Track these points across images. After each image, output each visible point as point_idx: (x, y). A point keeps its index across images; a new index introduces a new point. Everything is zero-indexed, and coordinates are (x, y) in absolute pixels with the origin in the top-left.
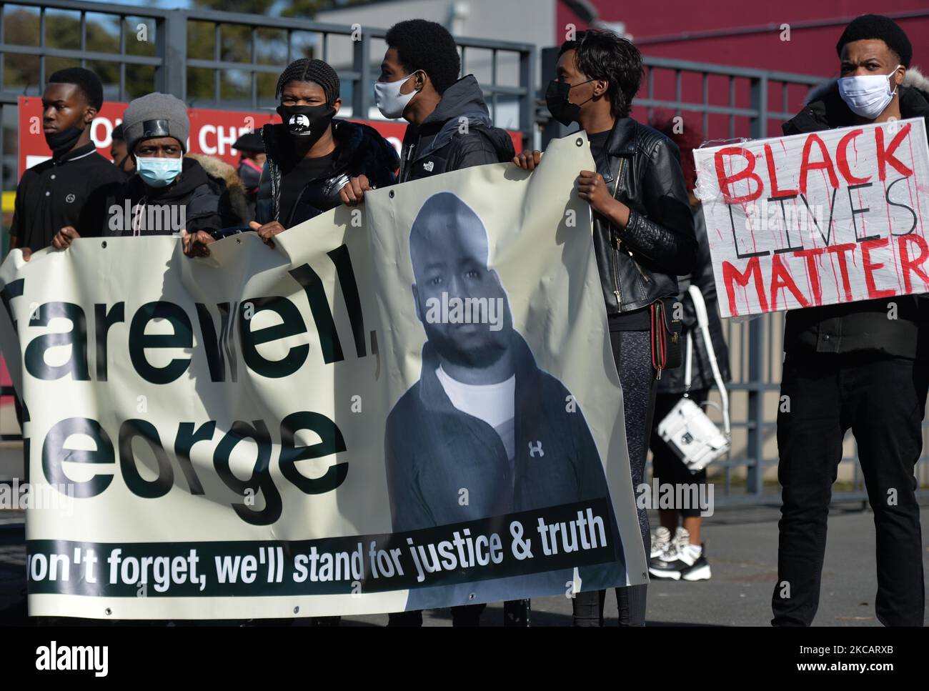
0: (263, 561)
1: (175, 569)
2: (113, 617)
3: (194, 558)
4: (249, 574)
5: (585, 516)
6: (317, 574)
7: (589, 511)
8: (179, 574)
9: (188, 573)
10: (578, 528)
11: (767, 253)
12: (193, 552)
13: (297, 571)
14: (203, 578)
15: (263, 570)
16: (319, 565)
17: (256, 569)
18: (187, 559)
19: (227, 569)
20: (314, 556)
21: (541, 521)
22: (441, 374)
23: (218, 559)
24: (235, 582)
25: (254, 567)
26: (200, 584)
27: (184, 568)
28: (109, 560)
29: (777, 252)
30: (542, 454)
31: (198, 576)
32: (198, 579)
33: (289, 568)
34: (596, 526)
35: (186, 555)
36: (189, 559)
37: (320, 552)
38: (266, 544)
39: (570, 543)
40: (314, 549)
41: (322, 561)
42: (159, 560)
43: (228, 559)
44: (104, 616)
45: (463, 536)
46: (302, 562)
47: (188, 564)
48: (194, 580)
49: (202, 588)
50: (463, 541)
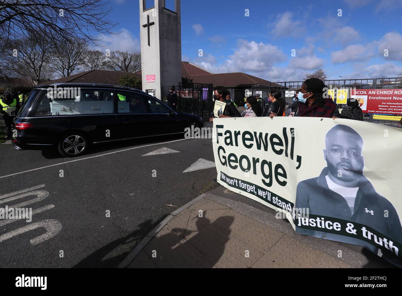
0: (267, 194)
4: (264, 196)
5: (388, 242)
6: (278, 204)
7: (391, 243)
10: (383, 242)
15: (267, 196)
18: (253, 187)
19: (260, 192)
20: (277, 199)
22: (327, 177)
23: (258, 190)
24: (261, 196)
27: (252, 189)
28: (239, 182)
30: (372, 214)
31: (255, 191)
38: (268, 191)
40: (277, 197)
41: (279, 201)
42: (248, 185)
49: (255, 194)
50: (320, 221)
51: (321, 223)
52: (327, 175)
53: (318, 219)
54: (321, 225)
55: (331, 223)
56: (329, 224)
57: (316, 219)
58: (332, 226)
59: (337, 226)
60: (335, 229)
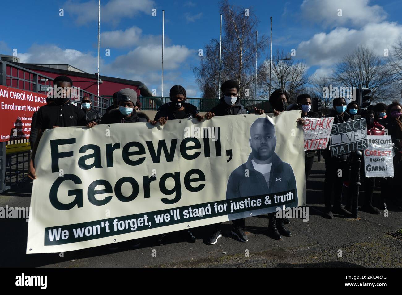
0: (172, 214)
1: (139, 222)
2: (117, 242)
3: (146, 217)
4: (167, 219)
5: (289, 194)
6: (193, 215)
7: (290, 192)
8: (141, 224)
9: (144, 222)
10: (286, 197)
11: (306, 140)
12: (145, 216)
13: (185, 215)
14: (150, 223)
15: (172, 217)
16: (193, 212)
17: (169, 217)
18: (143, 218)
19: (158, 219)
20: (190, 210)
21: (275, 195)
22: (253, 161)
23: (155, 217)
24: (162, 222)
25: (169, 216)
26: (149, 225)
27: (142, 221)
28: (114, 223)
29: (308, 140)
30: (280, 180)
31: (148, 222)
32: (148, 224)
33: (182, 215)
34: (291, 195)
35: (143, 217)
36: (144, 218)
37: (193, 209)
38: (173, 209)
39: (283, 200)
40: (190, 208)
41: (194, 211)
42: (132, 220)
43: (159, 216)
44: (114, 242)
45: (248, 200)
46: (186, 212)
47: (144, 220)
48: (146, 224)
49: (150, 226)
50: (247, 201)
51: (248, 203)
52: (252, 159)
53: (246, 200)
54: (248, 205)
55: (255, 201)
56: (254, 202)
57: (244, 200)
58: (256, 203)
59: (259, 202)
60: (258, 205)
